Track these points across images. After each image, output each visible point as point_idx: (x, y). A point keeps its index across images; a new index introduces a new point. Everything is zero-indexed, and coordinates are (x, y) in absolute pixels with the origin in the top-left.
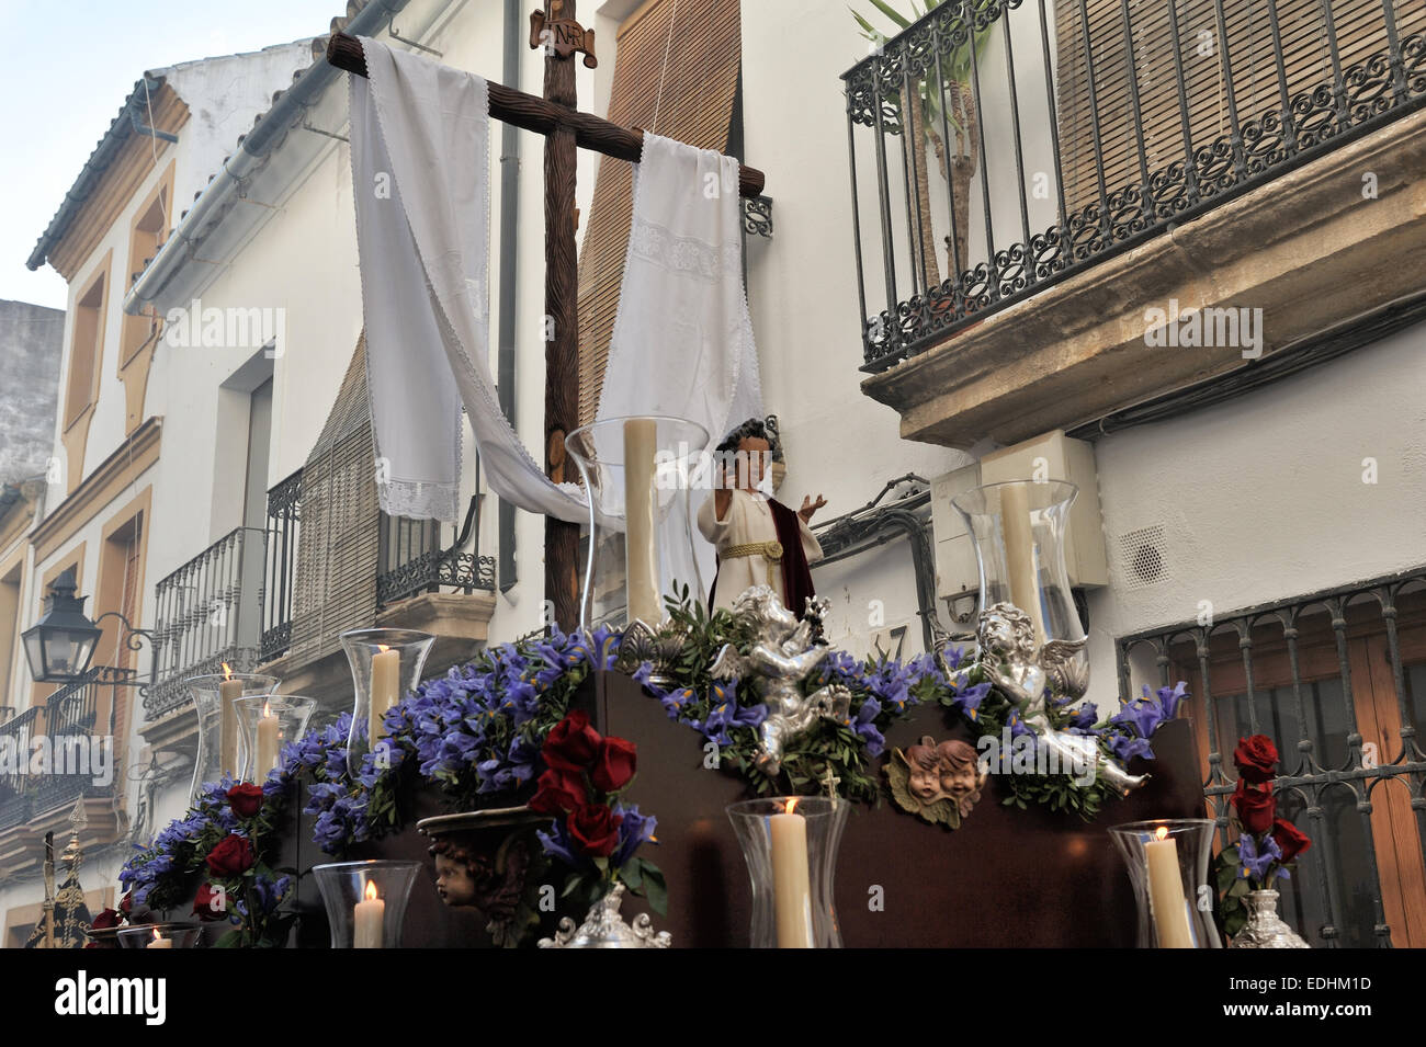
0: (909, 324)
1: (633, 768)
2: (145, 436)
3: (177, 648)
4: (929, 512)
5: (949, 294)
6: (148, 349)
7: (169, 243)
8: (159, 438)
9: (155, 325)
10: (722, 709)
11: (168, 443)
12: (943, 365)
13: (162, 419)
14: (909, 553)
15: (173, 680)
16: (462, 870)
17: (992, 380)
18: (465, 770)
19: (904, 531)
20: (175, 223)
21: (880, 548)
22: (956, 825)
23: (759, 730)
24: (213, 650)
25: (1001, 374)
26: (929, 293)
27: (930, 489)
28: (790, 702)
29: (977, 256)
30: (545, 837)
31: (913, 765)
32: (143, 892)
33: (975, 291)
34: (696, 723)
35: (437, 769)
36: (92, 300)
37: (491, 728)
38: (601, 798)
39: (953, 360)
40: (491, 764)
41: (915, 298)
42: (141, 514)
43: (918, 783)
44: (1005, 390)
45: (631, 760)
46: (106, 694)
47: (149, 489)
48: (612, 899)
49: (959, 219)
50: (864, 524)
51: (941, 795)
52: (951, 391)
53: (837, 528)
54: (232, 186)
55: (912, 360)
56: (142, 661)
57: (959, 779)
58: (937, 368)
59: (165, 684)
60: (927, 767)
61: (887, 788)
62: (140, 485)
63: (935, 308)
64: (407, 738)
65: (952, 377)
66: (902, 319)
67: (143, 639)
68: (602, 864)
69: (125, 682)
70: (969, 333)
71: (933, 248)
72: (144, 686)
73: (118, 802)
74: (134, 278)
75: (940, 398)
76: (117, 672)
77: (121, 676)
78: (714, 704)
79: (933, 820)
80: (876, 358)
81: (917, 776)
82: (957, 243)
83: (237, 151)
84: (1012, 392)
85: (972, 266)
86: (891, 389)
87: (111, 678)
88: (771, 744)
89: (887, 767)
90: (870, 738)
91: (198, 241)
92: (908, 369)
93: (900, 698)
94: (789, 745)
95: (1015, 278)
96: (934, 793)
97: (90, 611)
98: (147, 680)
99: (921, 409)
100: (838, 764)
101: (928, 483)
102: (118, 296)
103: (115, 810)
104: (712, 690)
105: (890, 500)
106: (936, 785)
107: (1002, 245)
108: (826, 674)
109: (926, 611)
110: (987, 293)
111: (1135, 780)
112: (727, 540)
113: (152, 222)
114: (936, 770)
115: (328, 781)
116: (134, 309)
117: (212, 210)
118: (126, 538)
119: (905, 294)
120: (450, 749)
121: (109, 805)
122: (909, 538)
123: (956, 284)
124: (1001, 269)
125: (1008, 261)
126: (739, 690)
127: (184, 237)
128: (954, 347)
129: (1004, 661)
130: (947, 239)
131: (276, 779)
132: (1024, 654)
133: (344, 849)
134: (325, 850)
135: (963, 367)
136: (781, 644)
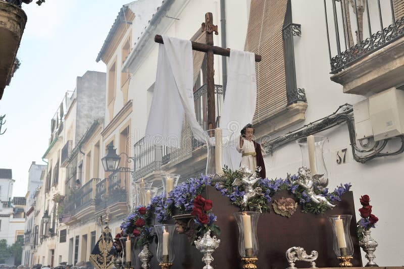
0: (345, 59)
1: (212, 207)
2: (128, 105)
3: (140, 162)
4: (353, 114)
5: (357, 48)
6: (128, 81)
7: (132, 52)
8: (132, 105)
9: (129, 75)
10: (234, 193)
11: (135, 107)
12: (356, 70)
13: (132, 100)
14: (347, 127)
15: (140, 170)
16: (181, 227)
17: (372, 73)
18: (183, 206)
19: (345, 121)
20: (133, 46)
21: (338, 126)
22: (289, 216)
23: (243, 197)
24: (150, 162)
25: (375, 72)
26: (351, 49)
27: (353, 107)
28: (251, 191)
29: (366, 36)
30: (195, 220)
31: (279, 203)
32: (125, 230)
33: (366, 47)
34: (228, 196)
35: (177, 205)
36: (113, 69)
37: (187, 197)
38: (205, 212)
39: (360, 68)
40: (188, 204)
41: (346, 50)
42: (128, 126)
43: (280, 208)
44: (376, 76)
45: (211, 204)
46: (123, 174)
47: (130, 120)
48: (209, 232)
49: (360, 25)
50: (333, 119)
51: (286, 210)
52: (359, 77)
53: (324, 120)
54: (147, 34)
55: (346, 69)
56: (131, 165)
57: (290, 207)
58: (354, 71)
59: (138, 171)
60: (282, 204)
61: (273, 209)
62: (128, 118)
63: (353, 53)
64: (173, 198)
65: (359, 73)
66: (343, 57)
67: (131, 159)
68: (206, 226)
69: (127, 171)
70: (364, 60)
71: (352, 35)
72: (132, 172)
73: (128, 203)
74: (123, 62)
75: (356, 80)
76: (125, 169)
77: (127, 169)
78: (233, 191)
79: (284, 215)
80: (335, 70)
81: (280, 206)
82: (359, 33)
83: (148, 25)
84: (379, 77)
85: (364, 39)
86: (340, 78)
87: (124, 170)
88: (245, 200)
89: (273, 204)
90: (267, 198)
91: (139, 51)
92: (345, 72)
93: (276, 189)
94: (249, 200)
95: (379, 42)
96: (284, 210)
97: (118, 153)
98: (133, 170)
99: (349, 84)
100: (261, 204)
101: (352, 106)
102: (119, 68)
103: (127, 205)
104: (233, 188)
105: (340, 111)
106: (284, 208)
107: (374, 32)
108: (259, 184)
109: (353, 143)
110: (370, 47)
111: (334, 206)
112: (243, 152)
113: (127, 47)
114: (284, 205)
115: (159, 207)
116: (124, 71)
117: (142, 42)
118: (125, 133)
119: (343, 50)
120: (180, 201)
121: (125, 204)
122: (347, 123)
123: (359, 45)
124: (374, 40)
125: (376, 37)
126: (239, 188)
127: (136, 50)
128: (359, 64)
129: (304, 179)
130: (356, 32)
131: (149, 206)
132: (308, 178)
133: (162, 221)
134: (158, 221)
135: (362, 70)
136: (249, 178)
